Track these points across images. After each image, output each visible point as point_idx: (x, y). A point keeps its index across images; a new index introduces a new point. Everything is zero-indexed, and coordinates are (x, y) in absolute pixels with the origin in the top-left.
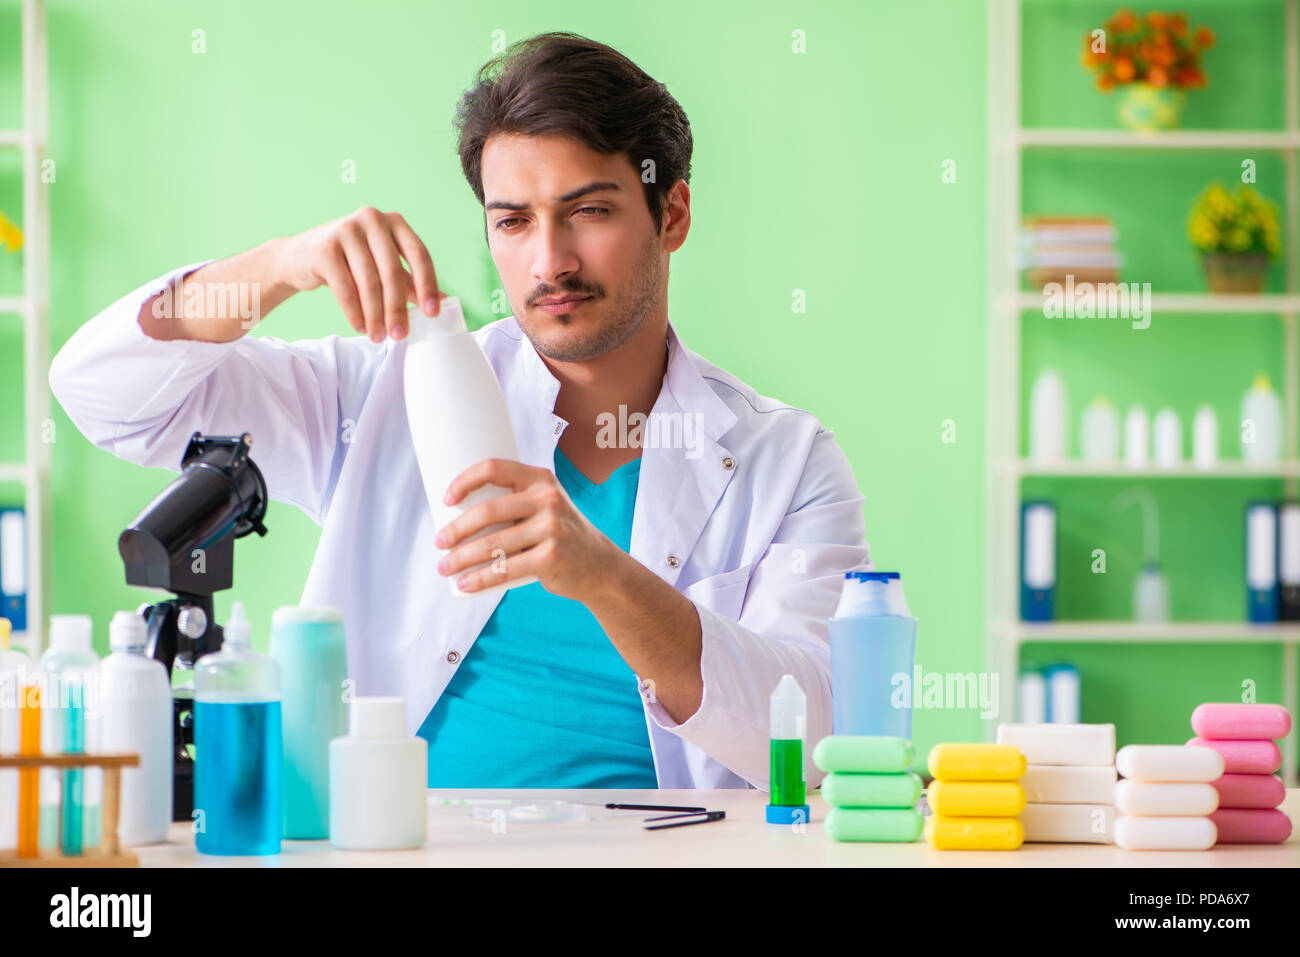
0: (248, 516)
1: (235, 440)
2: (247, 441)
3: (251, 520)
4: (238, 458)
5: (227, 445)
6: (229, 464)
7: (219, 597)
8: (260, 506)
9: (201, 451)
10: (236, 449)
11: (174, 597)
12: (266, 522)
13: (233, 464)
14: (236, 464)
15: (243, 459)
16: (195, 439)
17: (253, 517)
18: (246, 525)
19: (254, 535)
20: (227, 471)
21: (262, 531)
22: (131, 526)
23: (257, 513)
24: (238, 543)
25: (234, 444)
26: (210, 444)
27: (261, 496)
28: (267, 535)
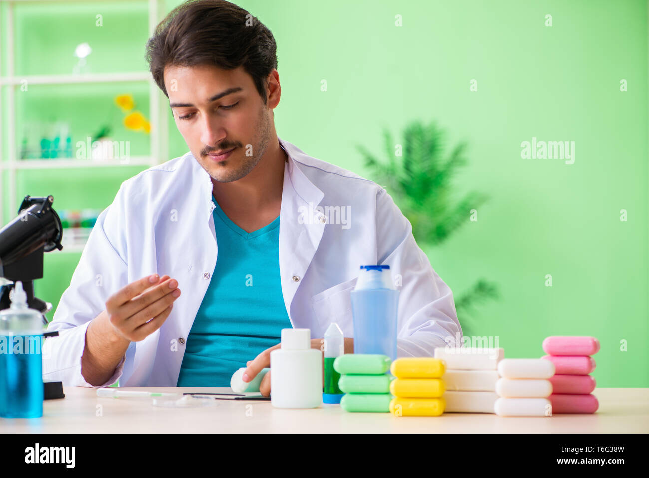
0: (53, 240)
2: (50, 199)
3: (55, 242)
4: (44, 208)
8: (59, 234)
12: (62, 243)
13: (42, 212)
14: (44, 212)
15: (48, 209)
16: (27, 200)
17: (56, 240)
18: (53, 245)
19: (57, 250)
20: (38, 215)
21: (60, 248)
23: (58, 238)
25: (44, 201)
26: (33, 201)
27: (59, 229)
28: (63, 250)
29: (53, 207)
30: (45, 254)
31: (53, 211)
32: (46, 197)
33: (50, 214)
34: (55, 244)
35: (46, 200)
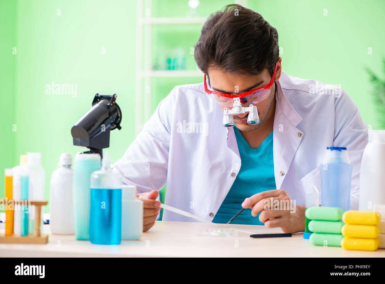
0: (115, 123)
1: (111, 96)
2: (115, 97)
4: (112, 102)
5: (108, 98)
6: (109, 104)
7: (105, 150)
8: (119, 119)
9: (98, 100)
10: (111, 99)
11: (89, 149)
12: (121, 125)
13: (110, 104)
14: (112, 104)
15: (114, 103)
16: (97, 96)
17: (116, 123)
18: (114, 126)
19: (117, 129)
20: (108, 107)
21: (120, 128)
22: (76, 125)
23: (118, 122)
24: (111, 132)
25: (111, 97)
26: (102, 97)
27: (119, 116)
28: (121, 129)
29: (117, 101)
31: (116, 104)
33: (115, 106)
34: (115, 126)
35: (112, 96)
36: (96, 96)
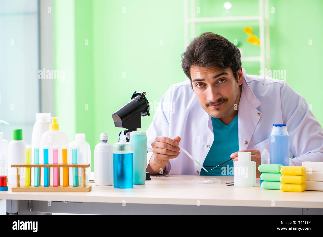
2: (144, 93)
3: (147, 112)
4: (141, 97)
5: (140, 94)
8: (148, 109)
9: (135, 96)
11: (127, 130)
12: (150, 113)
13: (140, 99)
14: (141, 99)
15: (143, 98)
20: (139, 100)
21: (149, 115)
26: (138, 94)
29: (145, 97)
30: (142, 117)
31: (145, 99)
32: (142, 92)
33: (144, 100)
34: (147, 113)
35: (142, 94)
36: (134, 94)
